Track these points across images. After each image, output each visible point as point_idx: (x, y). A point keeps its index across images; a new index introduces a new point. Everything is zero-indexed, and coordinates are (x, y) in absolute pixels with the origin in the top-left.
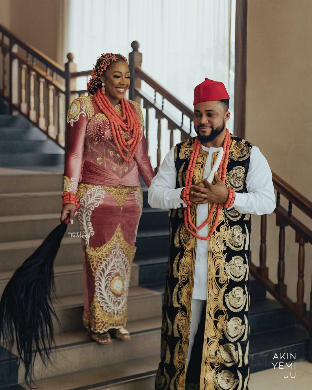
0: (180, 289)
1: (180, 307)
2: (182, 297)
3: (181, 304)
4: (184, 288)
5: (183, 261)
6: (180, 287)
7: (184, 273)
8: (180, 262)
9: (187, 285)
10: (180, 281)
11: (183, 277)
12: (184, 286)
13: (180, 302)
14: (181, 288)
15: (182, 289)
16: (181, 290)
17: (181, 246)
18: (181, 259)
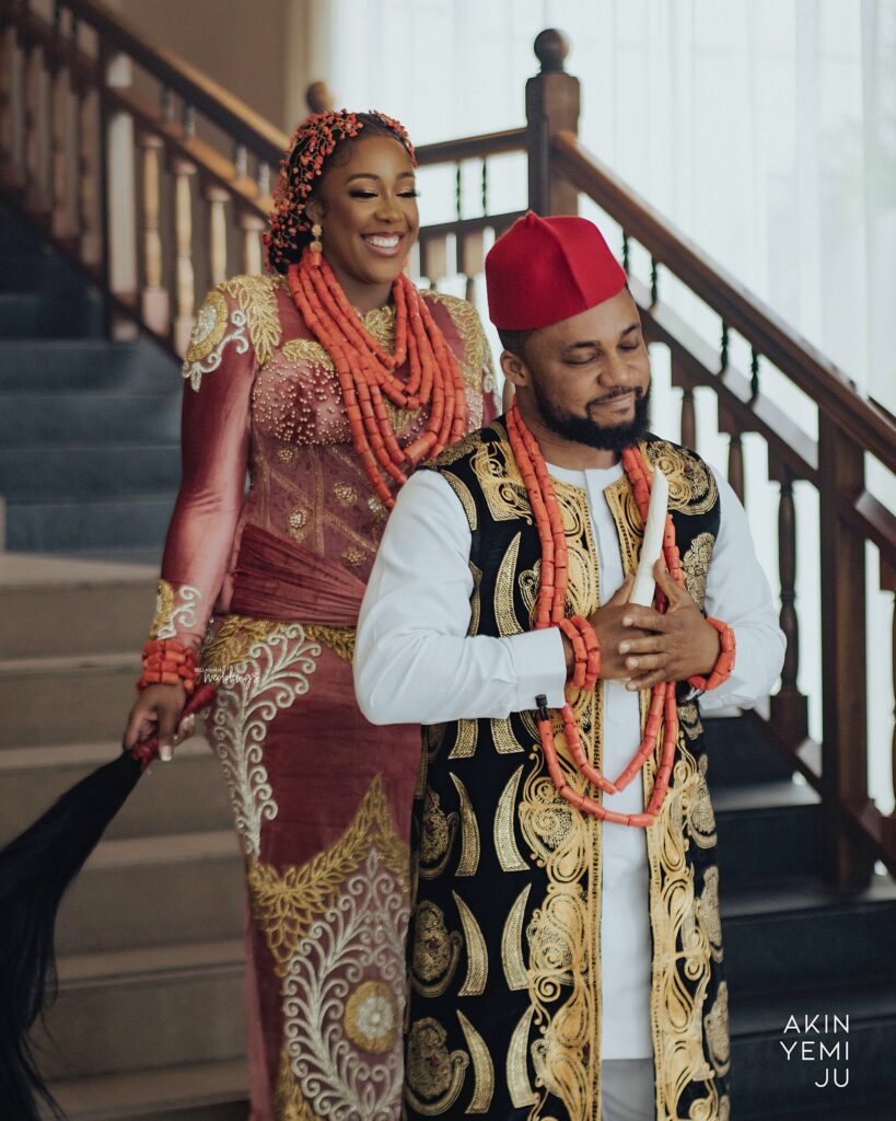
0: (535, 1034)
1: (537, 1102)
2: (545, 1062)
3: (542, 1090)
4: (553, 1027)
5: (542, 919)
6: (538, 1022)
7: (552, 966)
8: (531, 926)
9: (562, 1012)
10: (535, 1002)
11: (547, 984)
12: (552, 1017)
13: (538, 1084)
14: (539, 1026)
15: (542, 1029)
16: (542, 1036)
17: (532, 863)
18: (535, 915)
